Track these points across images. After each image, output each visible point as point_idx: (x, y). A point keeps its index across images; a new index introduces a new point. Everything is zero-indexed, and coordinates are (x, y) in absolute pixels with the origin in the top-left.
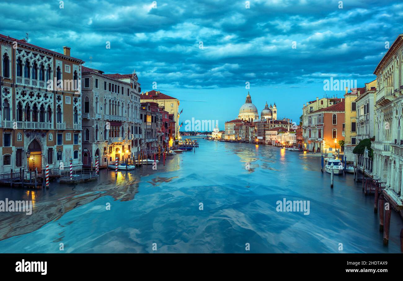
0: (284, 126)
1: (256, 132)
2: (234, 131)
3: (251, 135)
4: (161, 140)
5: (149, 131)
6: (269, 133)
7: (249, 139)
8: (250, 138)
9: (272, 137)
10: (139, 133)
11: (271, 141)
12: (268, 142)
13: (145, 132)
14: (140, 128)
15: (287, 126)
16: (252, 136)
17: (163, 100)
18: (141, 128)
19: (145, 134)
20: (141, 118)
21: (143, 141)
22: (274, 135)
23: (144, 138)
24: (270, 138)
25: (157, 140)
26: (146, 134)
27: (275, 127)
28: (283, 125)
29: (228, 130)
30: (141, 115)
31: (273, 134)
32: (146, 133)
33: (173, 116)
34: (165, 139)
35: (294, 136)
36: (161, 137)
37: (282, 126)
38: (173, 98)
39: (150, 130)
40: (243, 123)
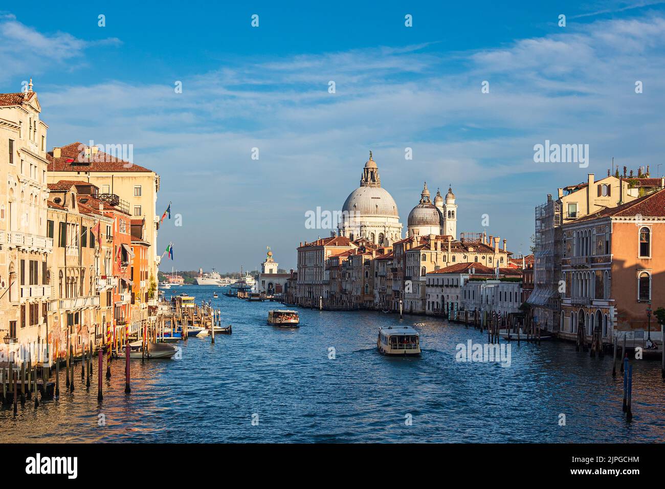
0: (484, 258)
1: (395, 276)
2: (328, 272)
3: (379, 286)
4: (109, 303)
5: (72, 275)
6: (436, 281)
7: (374, 297)
8: (378, 296)
9: (447, 291)
10: (44, 283)
11: (443, 305)
12: (433, 309)
13: (61, 278)
14: (44, 264)
15: (490, 258)
16: (383, 290)
17: (110, 174)
18: (48, 265)
19: (61, 284)
20: (51, 234)
21: (54, 306)
22: (452, 286)
23: (57, 296)
24: (440, 296)
25: (96, 301)
26: (64, 283)
27: (456, 263)
28: (480, 256)
29: (307, 270)
30: (51, 224)
31: (450, 283)
32: (64, 279)
33: (142, 226)
34: (121, 298)
35: (516, 290)
36: (109, 294)
37: (476, 259)
38: (140, 168)
39: (76, 271)
40: (354, 247)
